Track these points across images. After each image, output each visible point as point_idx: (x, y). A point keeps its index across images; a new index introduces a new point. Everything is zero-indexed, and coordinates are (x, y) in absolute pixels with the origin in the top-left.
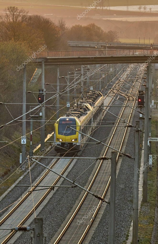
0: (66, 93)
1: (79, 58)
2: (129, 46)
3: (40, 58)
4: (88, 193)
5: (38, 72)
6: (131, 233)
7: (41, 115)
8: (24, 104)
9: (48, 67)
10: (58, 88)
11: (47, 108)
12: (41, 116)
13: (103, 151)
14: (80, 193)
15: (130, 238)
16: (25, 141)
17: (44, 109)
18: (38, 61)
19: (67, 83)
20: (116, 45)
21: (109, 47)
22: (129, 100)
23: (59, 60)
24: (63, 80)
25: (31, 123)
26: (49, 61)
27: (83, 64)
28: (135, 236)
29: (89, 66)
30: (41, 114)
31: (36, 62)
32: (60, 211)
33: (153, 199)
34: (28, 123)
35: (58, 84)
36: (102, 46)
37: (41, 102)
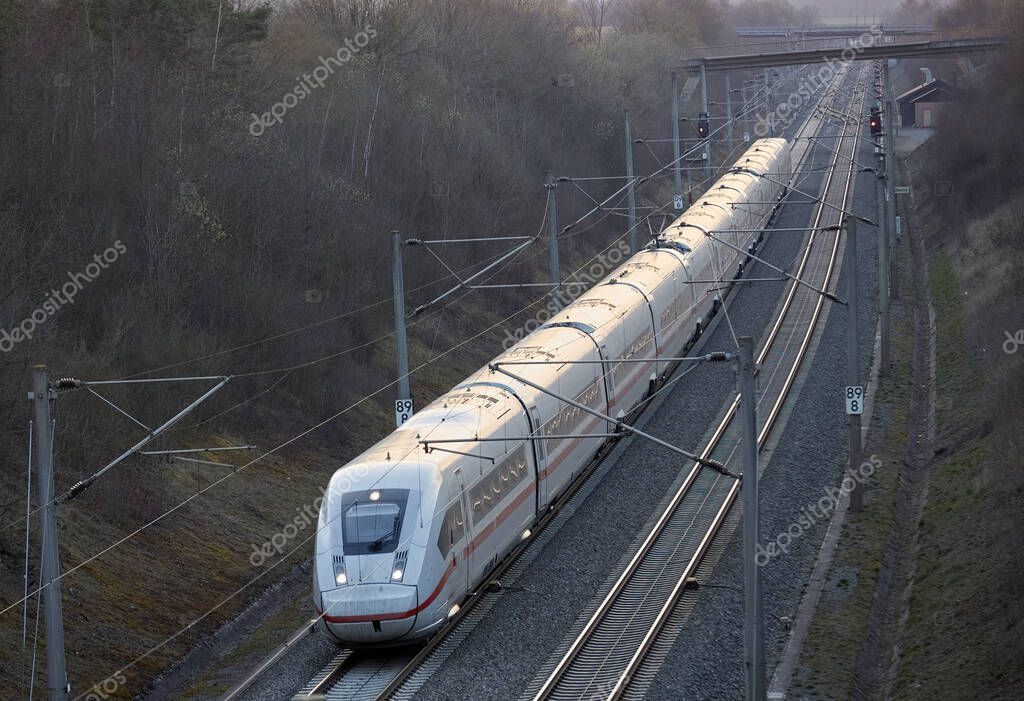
0: (743, 118)
1: (761, 56)
2: (838, 30)
3: (693, 60)
4: (798, 284)
5: (692, 83)
6: (878, 355)
7: (704, 158)
8: (676, 140)
9: (710, 74)
10: (729, 109)
11: (712, 145)
12: (705, 160)
13: (814, 214)
14: (783, 289)
15: (877, 363)
16: (681, 203)
17: (707, 146)
18: (690, 64)
19: (742, 100)
20: (819, 31)
21: (808, 35)
22: (848, 124)
23: (727, 62)
24: (737, 95)
25: (689, 173)
26: (710, 63)
27: (769, 66)
28: (884, 359)
29: (777, 69)
30: (705, 156)
31: (688, 67)
32: (752, 320)
33: (908, 293)
34: (684, 174)
35: (729, 103)
36: (796, 33)
37: (704, 135)
